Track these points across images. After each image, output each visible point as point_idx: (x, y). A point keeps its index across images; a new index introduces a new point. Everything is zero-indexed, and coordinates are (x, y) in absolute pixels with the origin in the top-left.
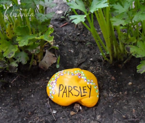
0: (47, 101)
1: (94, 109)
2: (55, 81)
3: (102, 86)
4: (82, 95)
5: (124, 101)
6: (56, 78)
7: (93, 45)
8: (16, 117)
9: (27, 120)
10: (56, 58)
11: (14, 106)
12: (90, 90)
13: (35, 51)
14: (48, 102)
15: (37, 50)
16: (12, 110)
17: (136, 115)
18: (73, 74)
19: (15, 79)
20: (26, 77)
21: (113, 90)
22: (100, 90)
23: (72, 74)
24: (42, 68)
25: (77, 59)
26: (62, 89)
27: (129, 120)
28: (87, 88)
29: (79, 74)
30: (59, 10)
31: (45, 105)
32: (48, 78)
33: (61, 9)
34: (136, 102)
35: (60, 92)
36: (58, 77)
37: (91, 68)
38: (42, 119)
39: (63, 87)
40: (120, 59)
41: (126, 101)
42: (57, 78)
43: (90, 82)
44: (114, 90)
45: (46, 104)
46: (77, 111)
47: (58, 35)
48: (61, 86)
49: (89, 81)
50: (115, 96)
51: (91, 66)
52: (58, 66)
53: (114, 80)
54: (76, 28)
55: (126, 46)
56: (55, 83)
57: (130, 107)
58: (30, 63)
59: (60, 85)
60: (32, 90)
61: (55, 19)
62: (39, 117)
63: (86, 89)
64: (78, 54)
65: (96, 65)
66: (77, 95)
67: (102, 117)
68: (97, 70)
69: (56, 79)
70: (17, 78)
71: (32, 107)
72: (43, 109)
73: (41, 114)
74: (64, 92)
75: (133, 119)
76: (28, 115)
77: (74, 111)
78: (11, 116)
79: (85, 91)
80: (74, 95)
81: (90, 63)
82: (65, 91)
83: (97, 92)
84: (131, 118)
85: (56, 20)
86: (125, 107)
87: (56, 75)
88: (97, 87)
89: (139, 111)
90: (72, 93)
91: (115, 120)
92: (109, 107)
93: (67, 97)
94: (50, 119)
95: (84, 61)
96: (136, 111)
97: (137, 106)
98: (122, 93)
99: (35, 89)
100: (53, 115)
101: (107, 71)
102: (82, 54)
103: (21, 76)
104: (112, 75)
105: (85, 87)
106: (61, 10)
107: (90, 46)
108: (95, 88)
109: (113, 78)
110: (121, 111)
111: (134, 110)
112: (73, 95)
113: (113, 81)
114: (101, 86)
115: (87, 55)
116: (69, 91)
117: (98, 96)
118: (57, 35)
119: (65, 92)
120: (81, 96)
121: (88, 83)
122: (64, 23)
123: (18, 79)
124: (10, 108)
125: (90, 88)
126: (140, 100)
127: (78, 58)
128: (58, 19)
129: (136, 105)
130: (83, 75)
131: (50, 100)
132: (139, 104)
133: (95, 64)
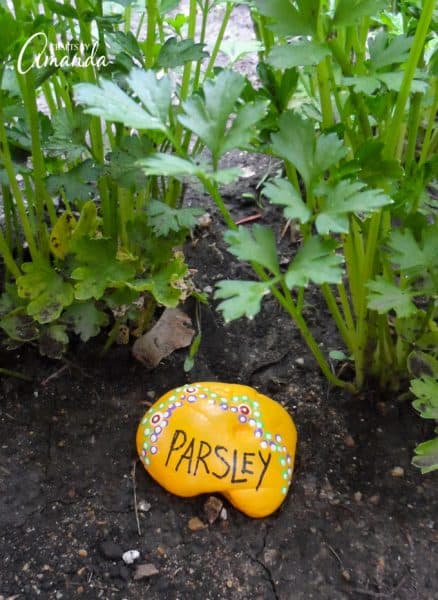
0: (131, 468)
1: (263, 526)
2: (167, 414)
3: (308, 460)
4: (236, 478)
5: (362, 524)
6: (171, 406)
7: (318, 312)
8: (32, 495)
9: (59, 510)
10: (194, 332)
11: (33, 459)
12: (263, 466)
13: (127, 311)
14: (133, 473)
15: (134, 309)
16: (25, 471)
17: (384, 581)
18: (225, 406)
19: (54, 375)
20: (86, 375)
21: (339, 480)
22: (297, 471)
23: (222, 404)
24: (141, 360)
25: (258, 347)
26: (182, 446)
27: (359, 590)
28: (256, 460)
29: (245, 410)
30: (246, 164)
31: (123, 478)
32: (151, 394)
33: (253, 164)
34: (398, 537)
35: (173, 452)
36: (178, 404)
37: (292, 389)
38: (103, 520)
39: (185, 440)
40: (389, 384)
41: (367, 525)
42: (174, 407)
43: (271, 443)
44: (341, 481)
45: (125, 476)
46: (212, 521)
47: (219, 253)
48: (181, 436)
49: (269, 437)
50: (337, 501)
51: (293, 382)
52: (189, 365)
53: (351, 447)
54: (284, 238)
55: (414, 352)
56: (164, 423)
57: (373, 547)
58: (110, 334)
59: (178, 432)
60: (95, 421)
61: (226, 193)
62: (97, 511)
63: (251, 463)
64: (266, 332)
65: (308, 385)
66: (221, 473)
67: (281, 557)
68: (308, 401)
69: (170, 410)
70: (60, 371)
71: (84, 474)
72: (111, 490)
73: (104, 503)
74: (183, 456)
75: (371, 592)
76: (68, 497)
77: (202, 520)
78: (18, 489)
79: (248, 467)
80: (211, 474)
81: (293, 374)
82: (188, 454)
83: (285, 476)
84: (364, 584)
85: (228, 198)
86: (359, 546)
87: (173, 397)
88: (289, 460)
89: (397, 570)
90: (206, 465)
91: (315, 577)
92: (309, 531)
93: (189, 472)
94: (126, 524)
95: (276, 360)
96: (388, 567)
97: (394, 552)
98: (363, 499)
99: (104, 421)
100: (137, 514)
101: (338, 412)
102: (275, 336)
103: (73, 369)
104: (349, 430)
105: (253, 454)
106: (252, 166)
107: (308, 313)
108: (283, 462)
109: (350, 441)
110: (342, 551)
111: (382, 560)
112: (208, 472)
113: (344, 451)
114: (303, 459)
115: (293, 341)
116: (200, 458)
117: (285, 491)
118: (217, 249)
119: (188, 458)
120: (233, 481)
121: (264, 445)
122: (249, 212)
123: (64, 376)
124: (21, 462)
125: (266, 460)
126: (410, 534)
127: (261, 343)
128: (235, 196)
129: (392, 547)
130: (257, 414)
131: (140, 465)
132: (404, 548)
133: (308, 381)
